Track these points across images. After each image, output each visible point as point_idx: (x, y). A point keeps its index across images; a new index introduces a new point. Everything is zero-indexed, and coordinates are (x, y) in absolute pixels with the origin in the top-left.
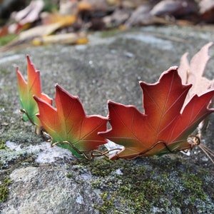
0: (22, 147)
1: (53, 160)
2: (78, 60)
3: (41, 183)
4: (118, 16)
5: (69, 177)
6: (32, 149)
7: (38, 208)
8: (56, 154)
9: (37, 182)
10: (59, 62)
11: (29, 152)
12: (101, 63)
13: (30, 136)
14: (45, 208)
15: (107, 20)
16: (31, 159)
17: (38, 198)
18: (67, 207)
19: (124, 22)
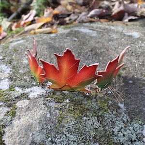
0: (22, 90)
1: (37, 96)
2: (51, 43)
3: (31, 107)
5: (44, 104)
6: (27, 90)
7: (29, 120)
8: (38, 93)
9: (29, 108)
10: (42, 44)
11: (26, 92)
12: (62, 44)
13: (26, 84)
14: (32, 120)
16: (26, 96)
17: (29, 115)
18: (43, 119)
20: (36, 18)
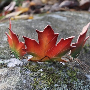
0: (2, 61)
1: (15, 66)
2: (28, 26)
3: (9, 75)
4: (46, 8)
5: (21, 72)
6: (6, 61)
7: (7, 85)
8: (16, 63)
9: (7, 75)
10: (20, 26)
11: (5, 62)
12: (37, 26)
13: (6, 56)
14: (10, 85)
15: (42, 9)
16: (5, 65)
17: (7, 81)
18: (19, 84)
19: (48, 10)
20: (16, 8)
